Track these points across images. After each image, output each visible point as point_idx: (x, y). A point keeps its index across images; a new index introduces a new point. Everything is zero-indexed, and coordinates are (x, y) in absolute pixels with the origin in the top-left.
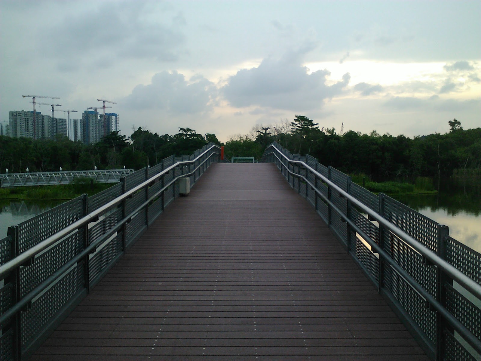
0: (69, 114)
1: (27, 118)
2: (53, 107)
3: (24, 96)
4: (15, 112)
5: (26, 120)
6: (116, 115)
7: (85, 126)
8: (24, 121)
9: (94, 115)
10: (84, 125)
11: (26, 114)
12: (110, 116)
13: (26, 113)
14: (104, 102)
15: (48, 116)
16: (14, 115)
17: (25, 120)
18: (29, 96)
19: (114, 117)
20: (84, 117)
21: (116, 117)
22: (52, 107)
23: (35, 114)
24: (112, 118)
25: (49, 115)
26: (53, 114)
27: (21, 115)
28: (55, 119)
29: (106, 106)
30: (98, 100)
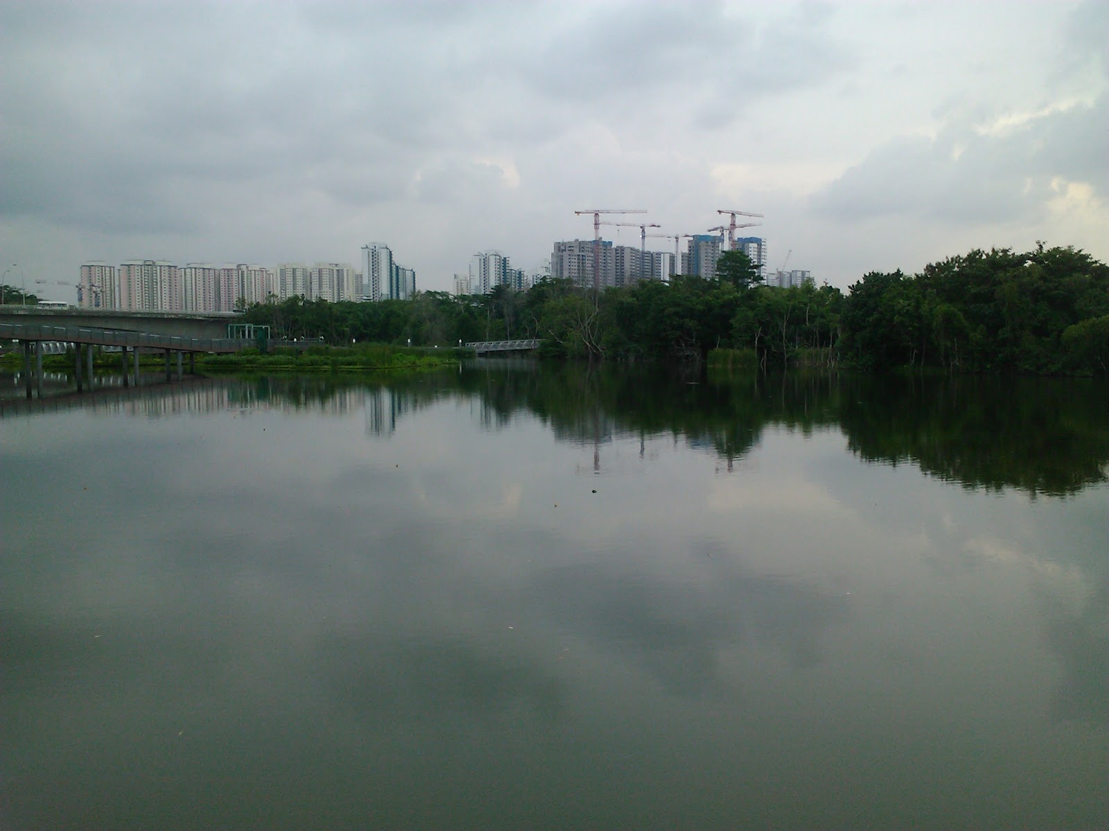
0: (677, 241)
1: (581, 254)
2: (643, 231)
3: (578, 213)
4: (564, 244)
5: (581, 258)
6: (758, 241)
7: (692, 266)
8: (576, 261)
9: (710, 243)
10: (689, 264)
11: (583, 248)
12: (746, 244)
13: (582, 245)
14: (733, 214)
15: (631, 249)
16: (561, 248)
17: (579, 259)
18: (587, 212)
19: (753, 246)
20: (690, 247)
21: (760, 245)
22: (641, 230)
23: (600, 246)
24: (748, 247)
25: (632, 246)
26: (643, 244)
27: (572, 248)
28: (649, 253)
29: (737, 223)
30: (720, 212)
